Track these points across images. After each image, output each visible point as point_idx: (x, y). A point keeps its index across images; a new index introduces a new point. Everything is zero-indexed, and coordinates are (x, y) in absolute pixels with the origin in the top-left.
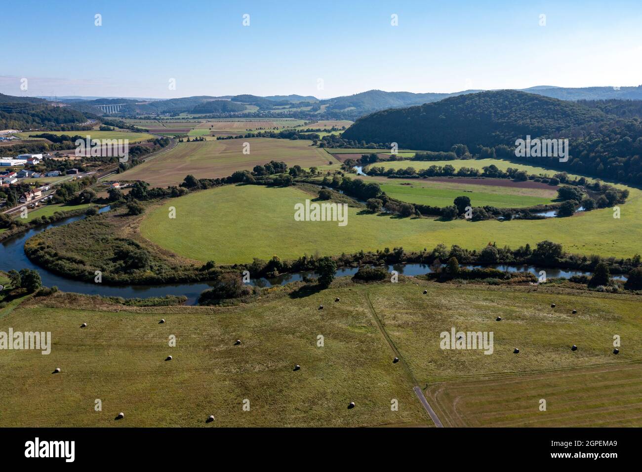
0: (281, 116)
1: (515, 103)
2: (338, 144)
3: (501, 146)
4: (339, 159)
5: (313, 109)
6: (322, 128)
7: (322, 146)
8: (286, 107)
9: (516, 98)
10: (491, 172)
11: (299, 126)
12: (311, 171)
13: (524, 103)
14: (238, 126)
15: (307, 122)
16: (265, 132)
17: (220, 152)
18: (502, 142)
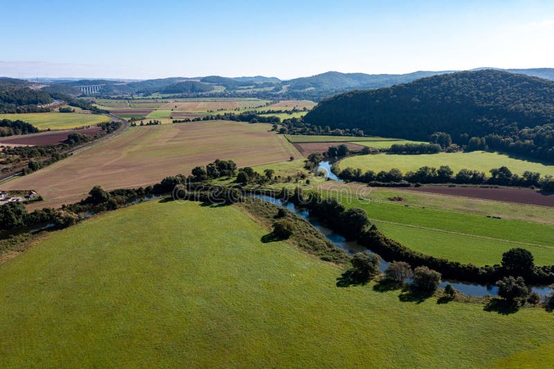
0: (245, 95)
1: (500, 85)
2: (300, 129)
3: (493, 136)
4: (301, 150)
5: (275, 89)
6: (283, 109)
7: (282, 132)
8: (251, 87)
9: (500, 79)
10: (501, 175)
11: (261, 106)
12: (266, 175)
13: (511, 85)
14: (201, 106)
15: (269, 102)
16: (225, 114)
17: (167, 140)
18: (492, 130)
